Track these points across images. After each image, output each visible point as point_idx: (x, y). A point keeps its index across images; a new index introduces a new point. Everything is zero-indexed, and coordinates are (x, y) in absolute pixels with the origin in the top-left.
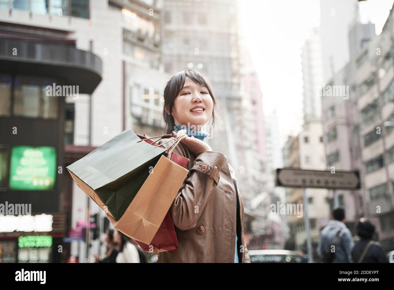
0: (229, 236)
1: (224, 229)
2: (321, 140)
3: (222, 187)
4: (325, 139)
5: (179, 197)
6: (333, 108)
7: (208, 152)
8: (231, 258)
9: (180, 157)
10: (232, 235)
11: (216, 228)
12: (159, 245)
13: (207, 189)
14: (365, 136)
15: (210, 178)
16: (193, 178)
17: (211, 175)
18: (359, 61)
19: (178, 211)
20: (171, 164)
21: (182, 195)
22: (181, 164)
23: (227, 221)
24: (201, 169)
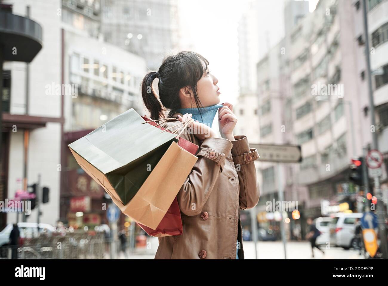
0: (231, 222)
1: (227, 215)
2: (256, 112)
3: (226, 173)
4: (260, 112)
5: (187, 183)
6: (267, 82)
7: (215, 138)
8: (234, 244)
9: (188, 143)
10: (234, 221)
11: (220, 214)
12: (164, 230)
13: (214, 176)
14: (297, 110)
15: (218, 165)
16: (200, 164)
17: (218, 162)
18: (293, 37)
19: (186, 197)
20: (180, 150)
21: (190, 181)
22: (190, 150)
23: (231, 207)
24: (209, 156)
